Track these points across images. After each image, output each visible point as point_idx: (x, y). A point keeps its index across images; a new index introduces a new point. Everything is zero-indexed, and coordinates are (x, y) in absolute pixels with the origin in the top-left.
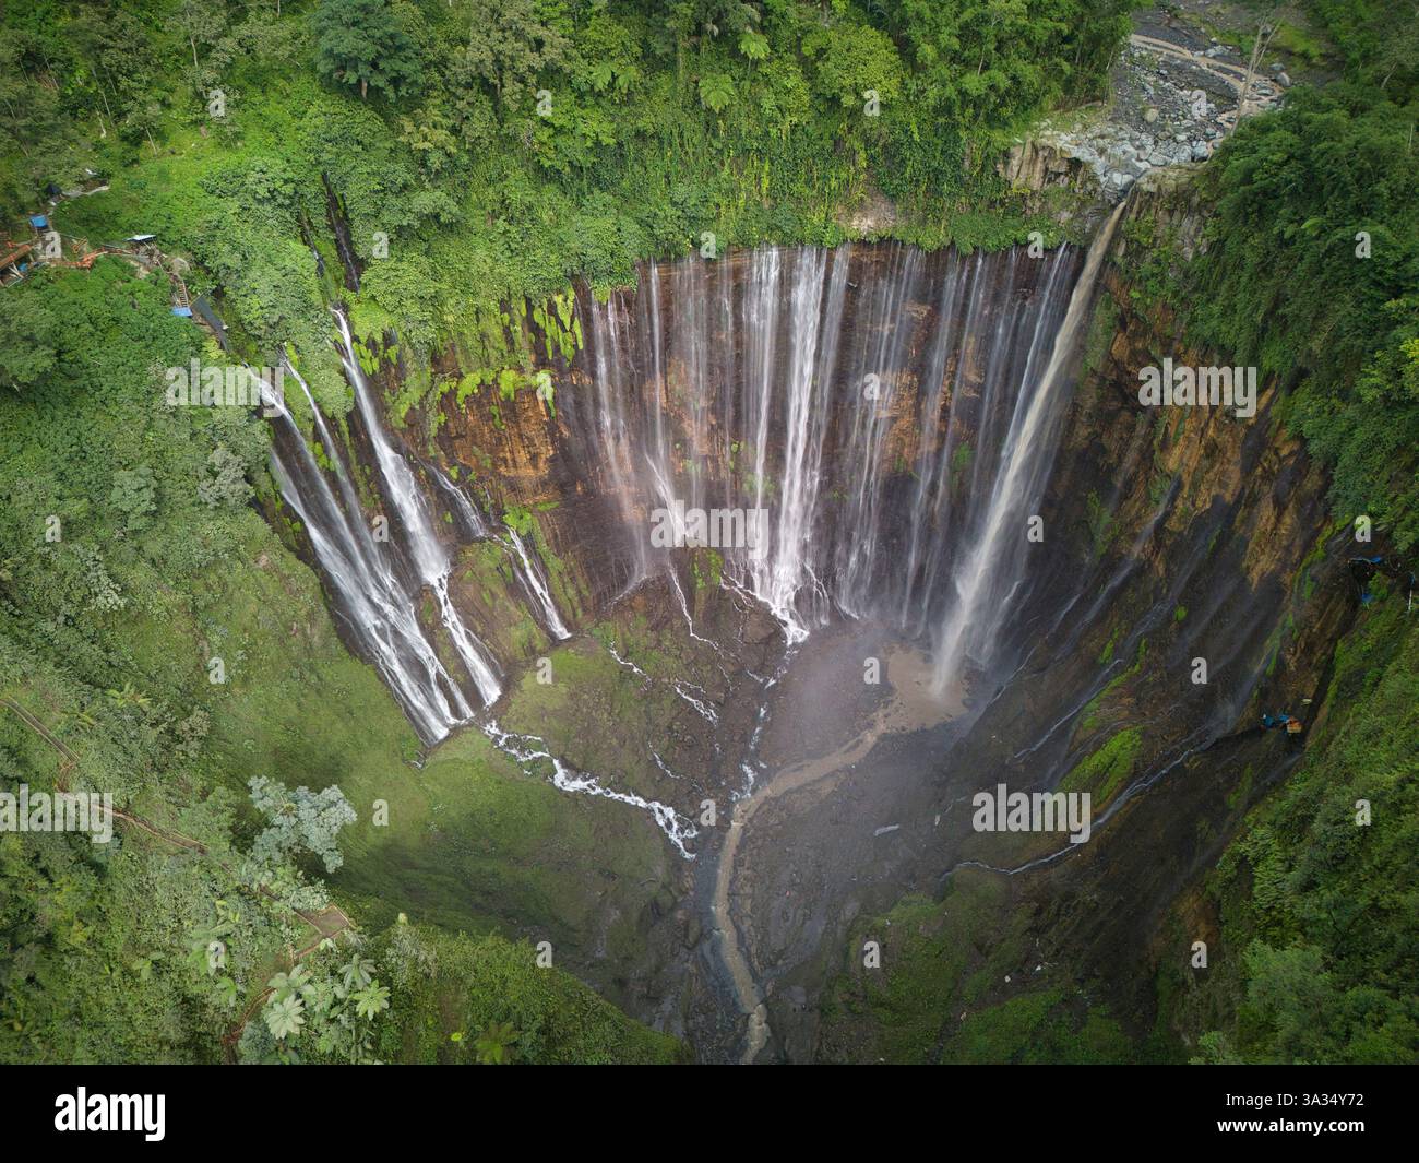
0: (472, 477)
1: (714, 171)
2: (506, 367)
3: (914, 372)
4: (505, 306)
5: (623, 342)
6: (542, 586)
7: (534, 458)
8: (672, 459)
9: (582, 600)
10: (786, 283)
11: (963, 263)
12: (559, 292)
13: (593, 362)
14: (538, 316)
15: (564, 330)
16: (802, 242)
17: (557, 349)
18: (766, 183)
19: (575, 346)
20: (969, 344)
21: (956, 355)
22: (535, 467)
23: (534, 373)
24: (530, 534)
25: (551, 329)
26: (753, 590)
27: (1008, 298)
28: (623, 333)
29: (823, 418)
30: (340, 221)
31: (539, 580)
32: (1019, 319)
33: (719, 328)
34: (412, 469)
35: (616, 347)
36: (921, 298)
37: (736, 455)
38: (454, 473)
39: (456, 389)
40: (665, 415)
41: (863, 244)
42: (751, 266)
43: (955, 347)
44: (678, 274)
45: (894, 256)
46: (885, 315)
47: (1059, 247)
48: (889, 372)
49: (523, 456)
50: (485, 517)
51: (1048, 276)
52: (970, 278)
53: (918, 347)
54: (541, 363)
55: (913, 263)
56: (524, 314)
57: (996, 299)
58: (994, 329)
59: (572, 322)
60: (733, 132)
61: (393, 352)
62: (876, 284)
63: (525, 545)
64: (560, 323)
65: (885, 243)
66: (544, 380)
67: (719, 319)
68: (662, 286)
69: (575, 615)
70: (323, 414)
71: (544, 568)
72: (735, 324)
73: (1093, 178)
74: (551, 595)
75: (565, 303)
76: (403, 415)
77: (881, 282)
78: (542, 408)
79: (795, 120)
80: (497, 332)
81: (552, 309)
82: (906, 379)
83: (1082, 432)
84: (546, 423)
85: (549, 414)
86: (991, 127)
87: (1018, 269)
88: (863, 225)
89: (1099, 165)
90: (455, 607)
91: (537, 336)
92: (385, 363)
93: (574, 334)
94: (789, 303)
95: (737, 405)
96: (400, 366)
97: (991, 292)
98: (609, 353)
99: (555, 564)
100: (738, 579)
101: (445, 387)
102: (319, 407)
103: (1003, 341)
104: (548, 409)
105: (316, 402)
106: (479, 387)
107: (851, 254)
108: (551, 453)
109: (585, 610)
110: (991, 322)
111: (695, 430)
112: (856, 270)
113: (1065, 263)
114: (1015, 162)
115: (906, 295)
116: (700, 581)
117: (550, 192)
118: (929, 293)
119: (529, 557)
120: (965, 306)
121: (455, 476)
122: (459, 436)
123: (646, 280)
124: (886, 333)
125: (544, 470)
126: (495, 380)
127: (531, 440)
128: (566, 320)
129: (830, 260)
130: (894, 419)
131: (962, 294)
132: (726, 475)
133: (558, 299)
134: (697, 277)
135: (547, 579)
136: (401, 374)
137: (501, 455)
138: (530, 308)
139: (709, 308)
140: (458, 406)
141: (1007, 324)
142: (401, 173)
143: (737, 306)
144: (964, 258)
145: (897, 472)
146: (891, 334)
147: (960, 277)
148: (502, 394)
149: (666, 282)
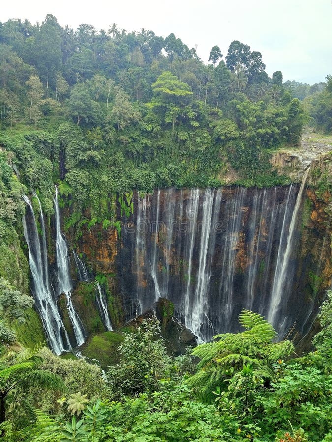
0: (87, 259)
1: (180, 161)
2: (106, 218)
3: (244, 232)
4: (109, 195)
5: (147, 212)
6: (105, 306)
7: (110, 254)
8: (158, 265)
9: (119, 316)
10: (201, 200)
11: (259, 193)
12: (128, 192)
13: (136, 219)
14: (120, 200)
15: (128, 206)
16: (206, 187)
17: (124, 214)
18: (196, 166)
19: (131, 212)
20: (263, 221)
21: (258, 225)
22: (110, 259)
23: (115, 221)
24: (104, 284)
25: (123, 205)
26: (185, 324)
27: (275, 203)
28: (147, 209)
29: (213, 251)
30: (63, 158)
31: (104, 304)
32: (279, 211)
33: (179, 215)
34: (67, 247)
35: (144, 214)
36: (246, 205)
37: (181, 265)
38: (81, 255)
39: (88, 223)
40: (158, 247)
41: (226, 187)
42: (190, 194)
43: (258, 221)
44: (166, 194)
45: (236, 191)
46: (234, 211)
47: (290, 185)
48: (235, 232)
49: (106, 253)
50: (89, 275)
51: (287, 194)
52: (262, 197)
53: (245, 222)
54: (118, 218)
55: (243, 192)
56: (115, 199)
57: (271, 204)
58: (271, 214)
59: (131, 204)
60: (187, 149)
61: (70, 202)
62: (231, 201)
63: (102, 288)
64: (127, 203)
65: (233, 186)
66: (118, 224)
67: (179, 211)
68: (161, 197)
69: (116, 322)
70: (43, 212)
71: (107, 300)
72: (184, 213)
73: (298, 162)
74: (108, 311)
75: (129, 197)
76: (68, 227)
77: (232, 200)
78: (116, 235)
79: (206, 146)
80: (105, 204)
81: (125, 199)
82: (241, 235)
83: (304, 251)
84: (116, 241)
85: (118, 239)
86: (266, 148)
87: (277, 193)
88: (227, 180)
89: (300, 158)
90: (73, 303)
91: (118, 208)
92: (67, 205)
93: (131, 208)
94: (202, 207)
95: (182, 245)
96: (71, 208)
97: (269, 201)
98: (142, 216)
99: (111, 298)
100: (179, 319)
101: (84, 222)
102: (43, 210)
103: (274, 218)
104: (118, 236)
105: (42, 207)
106: (96, 223)
107: (222, 190)
108: (116, 254)
109: (120, 321)
110: (269, 212)
111: (167, 253)
112: (224, 196)
113: (292, 190)
114: (274, 158)
115: (241, 204)
116: (165, 313)
117: (130, 162)
118: (249, 203)
119: (102, 294)
120: (261, 207)
121: (81, 257)
122: (86, 242)
123: (156, 194)
124: (235, 218)
125: (113, 261)
126: (102, 222)
127: (110, 247)
128: (129, 203)
129: (216, 193)
130: (237, 251)
131: (259, 203)
132: (177, 274)
133: (127, 195)
134: (172, 196)
135: (107, 304)
136: (71, 212)
137: (99, 252)
138: (118, 197)
139: (175, 207)
140: (87, 230)
141: (275, 213)
142: (85, 145)
143: (185, 207)
144: (260, 189)
145: (239, 273)
146: (236, 218)
147: (258, 197)
148: (103, 228)
149: (162, 196)
